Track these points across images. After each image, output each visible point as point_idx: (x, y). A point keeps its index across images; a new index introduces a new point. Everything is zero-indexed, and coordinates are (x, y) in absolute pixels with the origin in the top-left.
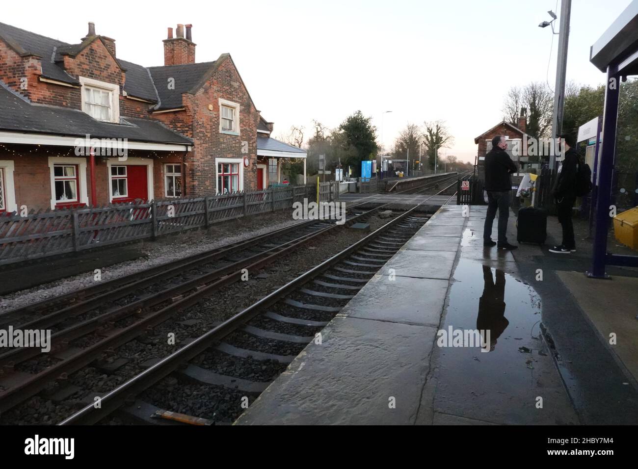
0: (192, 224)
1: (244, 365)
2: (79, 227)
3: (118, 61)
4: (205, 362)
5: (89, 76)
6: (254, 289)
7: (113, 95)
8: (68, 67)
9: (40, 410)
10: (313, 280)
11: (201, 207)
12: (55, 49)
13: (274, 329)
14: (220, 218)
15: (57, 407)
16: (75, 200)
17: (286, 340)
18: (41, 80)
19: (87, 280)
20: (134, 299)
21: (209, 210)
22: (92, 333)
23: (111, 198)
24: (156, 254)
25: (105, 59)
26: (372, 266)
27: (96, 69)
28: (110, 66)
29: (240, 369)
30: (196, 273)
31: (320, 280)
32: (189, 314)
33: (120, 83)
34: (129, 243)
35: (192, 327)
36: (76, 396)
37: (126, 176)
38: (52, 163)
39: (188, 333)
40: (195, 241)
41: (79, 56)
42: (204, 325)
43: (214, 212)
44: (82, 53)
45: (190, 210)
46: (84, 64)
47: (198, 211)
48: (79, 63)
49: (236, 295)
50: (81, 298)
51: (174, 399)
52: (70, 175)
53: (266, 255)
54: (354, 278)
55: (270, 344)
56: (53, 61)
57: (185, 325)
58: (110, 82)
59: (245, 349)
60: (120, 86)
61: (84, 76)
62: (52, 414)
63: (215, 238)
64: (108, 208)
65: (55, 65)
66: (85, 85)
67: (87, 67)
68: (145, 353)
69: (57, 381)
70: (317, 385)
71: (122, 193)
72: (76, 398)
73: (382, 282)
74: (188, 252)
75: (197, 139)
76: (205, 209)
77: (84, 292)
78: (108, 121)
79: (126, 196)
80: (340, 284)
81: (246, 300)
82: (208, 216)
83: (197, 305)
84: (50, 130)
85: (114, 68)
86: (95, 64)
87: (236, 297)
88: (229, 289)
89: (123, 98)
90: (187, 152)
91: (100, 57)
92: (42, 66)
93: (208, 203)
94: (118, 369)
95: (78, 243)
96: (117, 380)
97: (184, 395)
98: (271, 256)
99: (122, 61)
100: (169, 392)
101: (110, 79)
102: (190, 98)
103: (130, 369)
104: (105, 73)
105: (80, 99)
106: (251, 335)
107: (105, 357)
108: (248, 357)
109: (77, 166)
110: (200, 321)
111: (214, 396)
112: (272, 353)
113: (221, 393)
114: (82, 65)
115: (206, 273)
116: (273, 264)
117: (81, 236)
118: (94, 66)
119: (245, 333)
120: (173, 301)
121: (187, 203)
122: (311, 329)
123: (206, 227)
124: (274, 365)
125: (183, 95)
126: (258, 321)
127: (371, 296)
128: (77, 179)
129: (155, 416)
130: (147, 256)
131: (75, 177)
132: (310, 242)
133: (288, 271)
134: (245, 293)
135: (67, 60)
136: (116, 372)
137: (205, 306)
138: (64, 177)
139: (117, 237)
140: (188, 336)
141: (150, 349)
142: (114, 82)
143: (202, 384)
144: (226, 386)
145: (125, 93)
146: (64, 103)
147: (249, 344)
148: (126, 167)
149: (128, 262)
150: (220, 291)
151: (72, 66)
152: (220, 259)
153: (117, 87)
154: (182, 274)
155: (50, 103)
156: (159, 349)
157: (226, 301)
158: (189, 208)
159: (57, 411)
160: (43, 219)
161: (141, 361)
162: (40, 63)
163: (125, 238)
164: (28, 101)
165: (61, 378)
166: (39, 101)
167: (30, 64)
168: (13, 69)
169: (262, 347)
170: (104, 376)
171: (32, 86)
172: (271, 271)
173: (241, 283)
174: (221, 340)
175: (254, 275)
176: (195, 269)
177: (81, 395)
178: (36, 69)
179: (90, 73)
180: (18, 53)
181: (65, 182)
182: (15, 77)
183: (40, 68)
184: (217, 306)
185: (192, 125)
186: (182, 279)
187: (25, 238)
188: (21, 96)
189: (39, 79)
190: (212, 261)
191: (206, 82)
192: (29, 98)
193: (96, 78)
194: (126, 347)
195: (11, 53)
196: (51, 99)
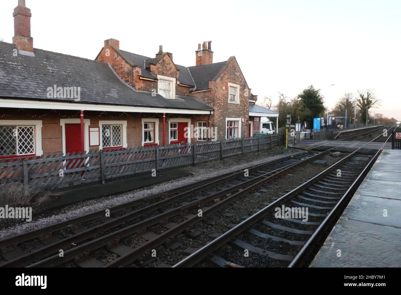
0: (214, 157)
1: (268, 243)
2: (159, 157)
3: (175, 65)
4: (244, 239)
5: (162, 74)
6: (261, 198)
7: (172, 84)
8: (152, 71)
10: (297, 195)
11: (218, 147)
12: (145, 61)
13: (280, 224)
14: (229, 154)
15: (173, 252)
16: (152, 141)
17: (290, 231)
18: (141, 78)
19: (167, 186)
20: (193, 198)
21: (223, 149)
22: (178, 215)
23: (170, 140)
24: (198, 174)
25: (169, 65)
26: (335, 189)
27: (165, 71)
28: (171, 68)
29: (266, 245)
30: (222, 186)
31: (301, 196)
32: (227, 210)
33: (176, 77)
34: (182, 167)
35: (230, 217)
36: (180, 248)
37: (177, 128)
38: (144, 121)
39: (229, 220)
40: (217, 167)
41: (158, 64)
42: (238, 217)
43: (225, 150)
44: (159, 63)
45: (213, 149)
46: (159, 68)
47: (217, 149)
48: (157, 68)
49: (251, 201)
50: (167, 196)
51: (232, 257)
52: (150, 128)
53: (262, 178)
54: (324, 196)
55: (280, 232)
56: (145, 68)
57: (226, 216)
58: (171, 77)
59: (266, 233)
60: (176, 79)
61: (159, 74)
63: (228, 166)
64: (172, 147)
65: (146, 70)
66: (160, 79)
67: (161, 70)
68: (209, 229)
69: (170, 239)
70: (349, 256)
71: (174, 138)
72: (181, 249)
73: (362, 200)
74: (213, 174)
75: (216, 107)
76: (221, 148)
77: (167, 193)
78: (170, 98)
79: (177, 140)
80: (315, 199)
81: (258, 205)
82: (222, 152)
83: (230, 205)
84: (146, 104)
85: (173, 69)
86: (165, 68)
87: (251, 202)
88: (246, 197)
89: (177, 85)
90: (211, 114)
91: (167, 64)
92: (141, 71)
93: (222, 144)
94: (198, 236)
95: (158, 165)
96: (199, 242)
98: (265, 179)
99: (177, 65)
100: (228, 253)
101: (171, 75)
102: (213, 84)
103: (204, 238)
104: (169, 72)
105: (157, 87)
106: (267, 226)
107: (189, 229)
108: (269, 239)
109: (154, 123)
110: (233, 214)
111: (255, 259)
112: (283, 238)
113: (259, 257)
114: (159, 69)
115: (229, 187)
116: (268, 184)
117: (160, 162)
118: (164, 69)
119: (263, 224)
120: (215, 201)
121: (211, 145)
122: (304, 226)
123: (221, 159)
124: (286, 245)
125: (210, 82)
126: (269, 218)
127: (358, 208)
128: (154, 130)
129: (226, 265)
130: (193, 175)
131: (153, 129)
132: (288, 171)
133: (279, 189)
134: (256, 200)
135: (152, 66)
136: (197, 238)
137: (234, 206)
138: (148, 129)
139: (176, 163)
140: (230, 222)
141: (211, 228)
142: (173, 77)
144: (261, 254)
145: (178, 83)
146: (150, 90)
147: (267, 231)
148: (177, 123)
149: (184, 178)
150: (241, 198)
151: (154, 70)
152: (234, 179)
153: (174, 79)
154: (215, 186)
155: (144, 90)
156: (216, 228)
157: (246, 204)
158: (212, 148)
159: (174, 255)
160: (143, 152)
161: (208, 234)
162: (140, 70)
163: (180, 164)
164: (134, 90)
165: (172, 237)
166: (139, 89)
167: (136, 70)
168: (128, 73)
169: (276, 234)
170: (191, 239)
171: (136, 81)
172: (267, 188)
173: (251, 194)
174: (250, 227)
175: (258, 190)
176: (222, 184)
177: (183, 248)
178: (139, 73)
179: (162, 73)
180: (130, 65)
181: (149, 132)
182: (128, 77)
183: (140, 72)
184: (241, 206)
185: (214, 99)
186: (215, 189)
187: (135, 162)
188: (131, 87)
189: (139, 78)
190: (230, 180)
191: (222, 73)
192: (135, 88)
193: (165, 75)
194: (197, 224)
195: (128, 65)
196: (144, 88)
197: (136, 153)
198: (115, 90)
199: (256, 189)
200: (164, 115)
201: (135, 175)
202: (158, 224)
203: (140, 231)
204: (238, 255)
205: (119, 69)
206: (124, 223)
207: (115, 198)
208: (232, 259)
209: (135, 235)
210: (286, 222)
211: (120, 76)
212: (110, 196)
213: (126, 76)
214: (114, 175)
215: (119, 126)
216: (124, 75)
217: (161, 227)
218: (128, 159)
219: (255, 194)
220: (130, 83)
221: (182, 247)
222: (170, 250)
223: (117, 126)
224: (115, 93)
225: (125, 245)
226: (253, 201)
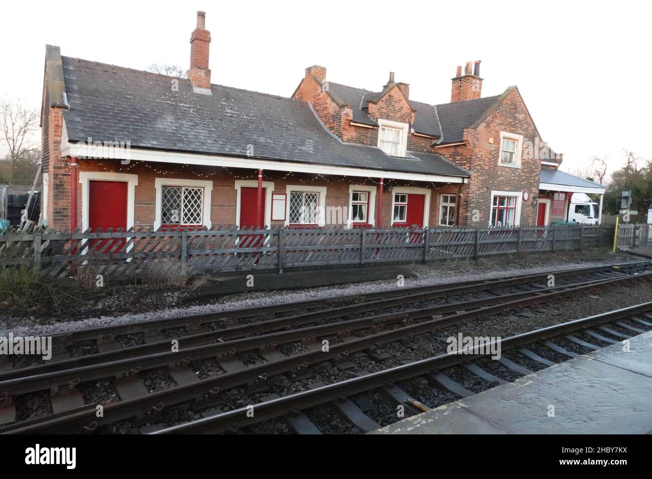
0: (461, 253)
2: (366, 244)
3: (410, 103)
4: (454, 376)
5: (385, 118)
6: (514, 324)
7: (403, 132)
8: (371, 112)
9: (330, 371)
10: (584, 329)
11: (471, 238)
12: (363, 97)
14: (490, 251)
15: (341, 373)
16: (364, 221)
18: (352, 124)
19: (368, 288)
20: (401, 309)
21: (480, 241)
22: (368, 329)
23: (393, 222)
24: (425, 276)
25: (399, 102)
27: (391, 112)
28: (403, 108)
30: (457, 299)
31: (594, 331)
32: (446, 333)
33: (409, 122)
34: (403, 263)
35: (447, 344)
36: (352, 370)
37: (406, 203)
38: (352, 188)
39: (442, 347)
40: (462, 270)
41: (380, 102)
43: (485, 244)
44: (382, 100)
45: (461, 239)
46: (383, 108)
47: (468, 242)
48: (379, 108)
49: (494, 326)
50: (362, 301)
51: (424, 396)
52: (363, 200)
53: (534, 294)
56: (360, 108)
58: (402, 121)
59: (494, 375)
60: (410, 125)
61: (382, 118)
62: (337, 377)
63: (482, 270)
64: (389, 230)
65: (362, 111)
66: (382, 126)
67: (385, 111)
68: (405, 354)
69: (342, 355)
71: (401, 218)
72: (353, 371)
74: (453, 279)
75: (474, 172)
76: (476, 240)
77: (364, 297)
78: (396, 156)
79: (405, 221)
81: (503, 333)
82: (478, 248)
83: (454, 327)
84: (353, 163)
85: (406, 109)
86: (391, 107)
87: (493, 328)
88: (488, 319)
89: (410, 135)
90: (463, 183)
91: (395, 102)
92: (353, 113)
93: (479, 235)
94: (384, 360)
95: (363, 257)
97: (432, 395)
98: (539, 296)
99: (413, 102)
100: (420, 389)
101: (402, 119)
102: (470, 133)
103: (392, 363)
104: (398, 115)
105: (377, 137)
107: (375, 348)
108: (494, 383)
109: (369, 193)
114: (382, 109)
116: (541, 305)
117: (366, 251)
118: (391, 109)
120: (434, 318)
121: (458, 233)
123: (475, 258)
125: (465, 130)
126: (512, 354)
128: (368, 204)
129: (407, 401)
130: (416, 276)
131: (367, 202)
132: (592, 290)
133: (557, 315)
134: (503, 326)
135: (371, 106)
136: (381, 362)
138: (359, 202)
139: (393, 256)
141: (410, 353)
142: (405, 122)
143: (448, 391)
145: (413, 131)
146: (365, 142)
147: (498, 372)
148: (407, 195)
150: (478, 319)
151: (374, 111)
152: (485, 291)
153: (407, 126)
154: (445, 297)
155: (355, 142)
156: (416, 354)
158: (459, 238)
161: (401, 359)
162: (351, 111)
163: (400, 258)
164: (341, 141)
165: (344, 353)
166: (348, 141)
167: (344, 112)
168: (333, 117)
169: (511, 378)
170: (374, 362)
171: (344, 129)
172: (537, 311)
173: (500, 316)
174: (471, 361)
175: (516, 312)
176: (458, 295)
177: (356, 370)
178: (348, 116)
179: (387, 116)
180: (338, 104)
181: (359, 205)
182: (334, 123)
183: (351, 115)
184: (473, 332)
185: (470, 158)
186: (444, 301)
187: (329, 248)
188: (336, 137)
189: (350, 124)
190: (476, 291)
191: (488, 116)
192: (342, 139)
193: (391, 119)
194: (391, 345)
195: (334, 105)
196: (357, 139)
197: (331, 234)
198: (311, 141)
199: (514, 310)
200: (382, 180)
201: (327, 267)
202: (335, 335)
203: (307, 339)
204: (434, 394)
205: (323, 111)
206: (289, 327)
207: (290, 294)
208: (421, 397)
209: (299, 344)
210: (541, 365)
211: (322, 121)
212: (285, 291)
213: (331, 121)
214: (296, 263)
215: (316, 195)
216: (328, 120)
217: (337, 340)
218: (319, 243)
219: (508, 317)
220: (336, 131)
221: (356, 368)
222: (338, 369)
223: (311, 195)
224: (311, 146)
225: (283, 353)
226: (497, 327)
